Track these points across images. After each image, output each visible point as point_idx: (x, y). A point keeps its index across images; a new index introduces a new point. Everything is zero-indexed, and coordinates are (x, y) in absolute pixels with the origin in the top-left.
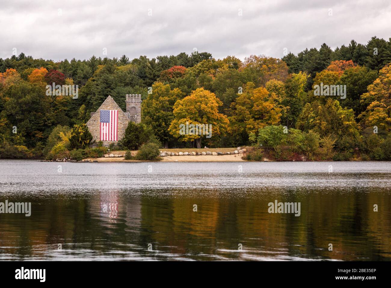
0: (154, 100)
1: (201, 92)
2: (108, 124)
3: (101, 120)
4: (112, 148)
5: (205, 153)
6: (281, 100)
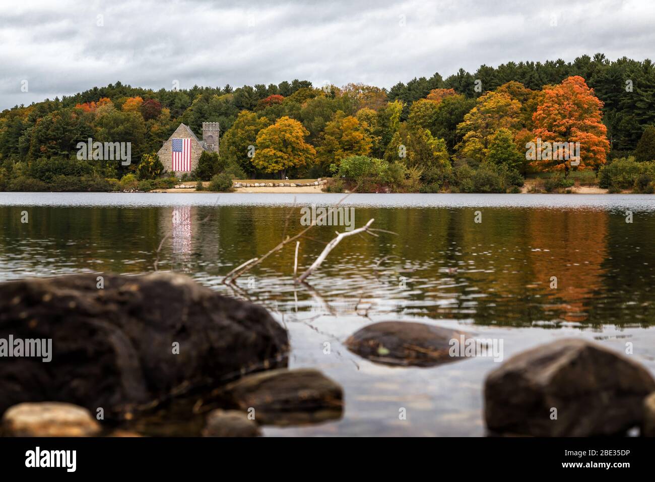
0: (239, 129)
1: (286, 121)
2: (180, 153)
3: (173, 149)
4: (185, 178)
5: (283, 185)
6: (372, 130)
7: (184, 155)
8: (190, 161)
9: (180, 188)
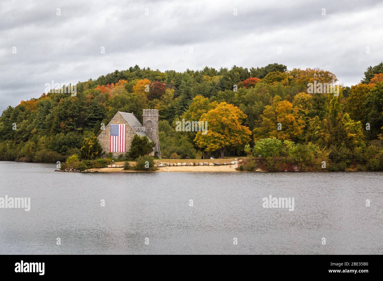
0: (193, 112)
1: (223, 106)
2: (117, 137)
3: (111, 133)
5: (202, 164)
6: (307, 112)
7: (120, 138)
8: (125, 144)
9: (112, 167)
